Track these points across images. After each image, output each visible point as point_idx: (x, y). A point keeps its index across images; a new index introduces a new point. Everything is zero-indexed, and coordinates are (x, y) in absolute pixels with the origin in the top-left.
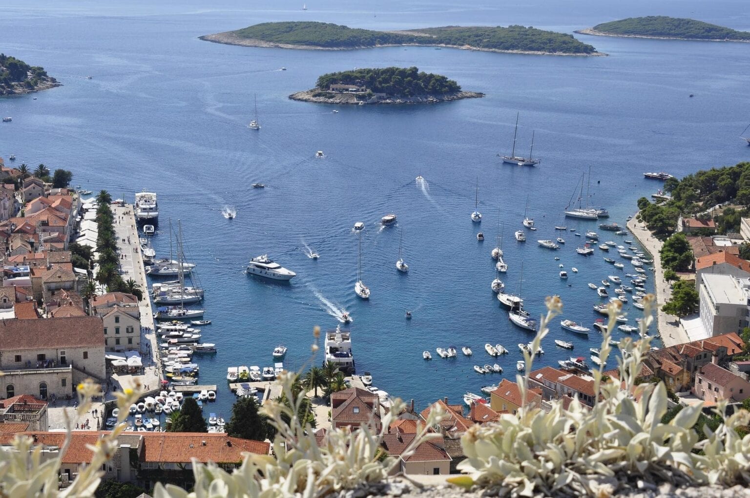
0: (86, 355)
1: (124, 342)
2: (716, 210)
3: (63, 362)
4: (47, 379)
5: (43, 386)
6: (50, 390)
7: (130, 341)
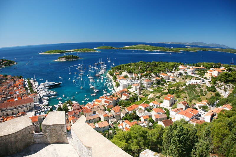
0: (30, 104)
1: (36, 101)
2: (119, 71)
3: (27, 106)
4: (24, 109)
5: (24, 110)
6: (25, 111)
7: (37, 101)
